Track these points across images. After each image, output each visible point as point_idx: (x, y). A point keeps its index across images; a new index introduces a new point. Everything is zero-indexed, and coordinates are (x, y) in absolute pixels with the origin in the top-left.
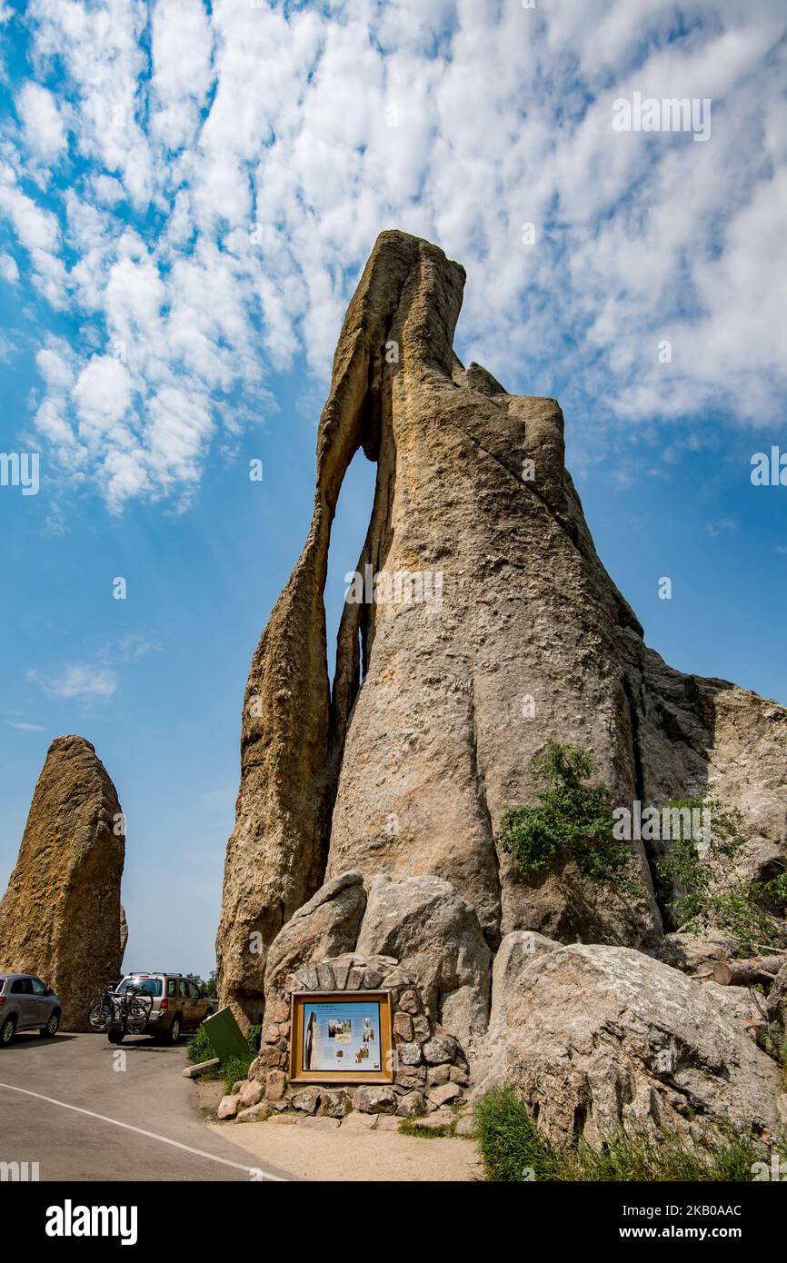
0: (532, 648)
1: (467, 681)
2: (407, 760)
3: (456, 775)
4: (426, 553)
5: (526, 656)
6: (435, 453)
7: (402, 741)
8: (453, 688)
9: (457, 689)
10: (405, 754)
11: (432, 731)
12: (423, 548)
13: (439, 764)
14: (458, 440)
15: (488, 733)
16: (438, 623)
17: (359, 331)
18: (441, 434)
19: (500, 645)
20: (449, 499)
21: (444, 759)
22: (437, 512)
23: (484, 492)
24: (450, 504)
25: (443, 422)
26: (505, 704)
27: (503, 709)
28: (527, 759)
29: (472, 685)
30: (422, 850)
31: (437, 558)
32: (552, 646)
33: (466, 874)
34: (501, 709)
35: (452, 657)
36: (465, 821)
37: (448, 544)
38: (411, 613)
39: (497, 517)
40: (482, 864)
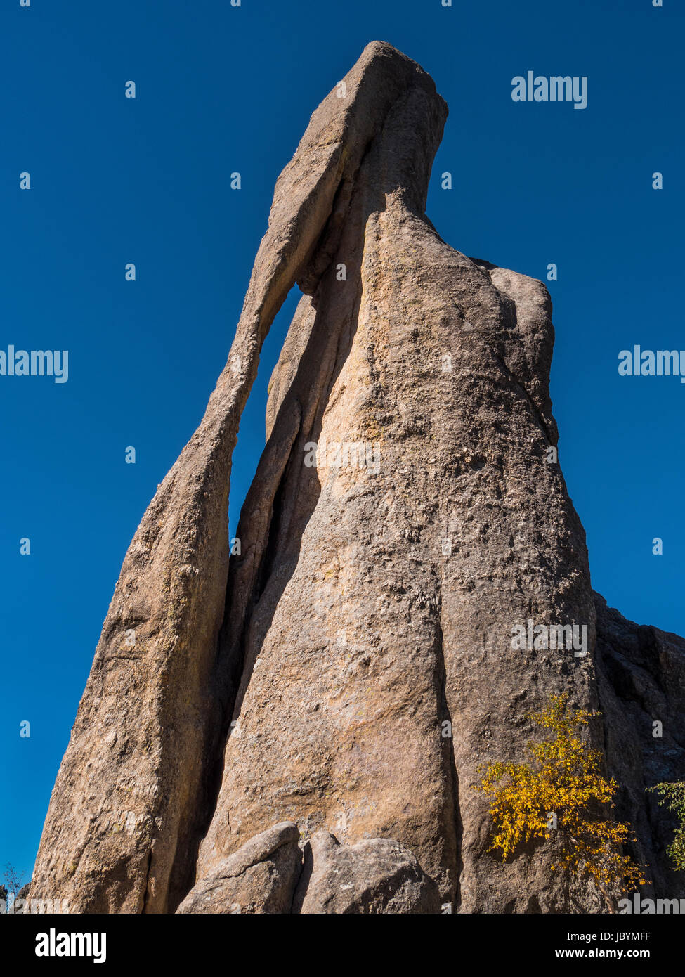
0: (510, 569)
1: (434, 597)
2: (355, 685)
3: (418, 714)
4: (392, 428)
5: (505, 577)
6: (411, 309)
7: (348, 659)
8: (418, 603)
9: (422, 606)
10: (353, 676)
11: (390, 652)
12: (388, 421)
13: (398, 696)
14: (442, 304)
15: (459, 665)
16: (402, 517)
17: (336, 145)
18: (420, 291)
19: (475, 558)
20: (425, 369)
21: (404, 690)
22: (410, 382)
23: (466, 371)
24: (425, 376)
25: (424, 277)
26: (480, 633)
27: (478, 639)
28: (504, 705)
29: (440, 603)
30: (365, 804)
31: (404, 437)
32: (534, 572)
33: (421, 840)
34: (476, 639)
35: (419, 563)
36: (426, 773)
37: (419, 423)
38: (368, 498)
39: (478, 404)
40: (442, 831)
